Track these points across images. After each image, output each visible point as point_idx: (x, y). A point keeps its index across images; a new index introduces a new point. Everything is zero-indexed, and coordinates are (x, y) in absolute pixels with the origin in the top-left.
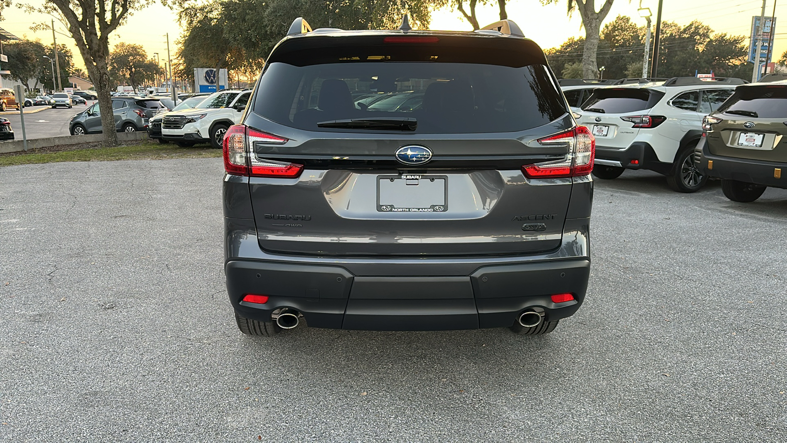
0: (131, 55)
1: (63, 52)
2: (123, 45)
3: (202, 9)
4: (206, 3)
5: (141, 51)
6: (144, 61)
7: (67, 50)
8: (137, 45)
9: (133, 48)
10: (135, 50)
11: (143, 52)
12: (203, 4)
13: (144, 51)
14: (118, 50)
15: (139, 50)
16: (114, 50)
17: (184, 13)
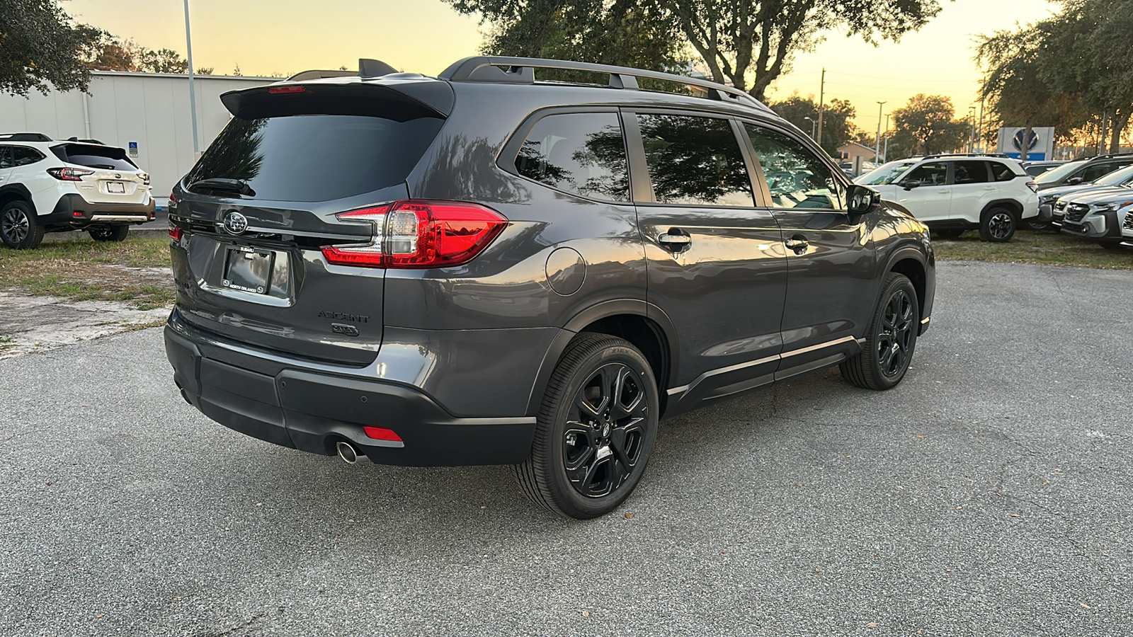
0: (931, 111)
1: (844, 110)
2: (921, 97)
3: (1018, 38)
4: (1025, 29)
5: (947, 104)
6: (948, 119)
7: (850, 107)
8: (942, 96)
9: (935, 100)
10: (939, 104)
11: (949, 107)
12: (1020, 30)
13: (951, 105)
14: (912, 106)
15: (943, 104)
16: (907, 106)
17: (987, 47)
